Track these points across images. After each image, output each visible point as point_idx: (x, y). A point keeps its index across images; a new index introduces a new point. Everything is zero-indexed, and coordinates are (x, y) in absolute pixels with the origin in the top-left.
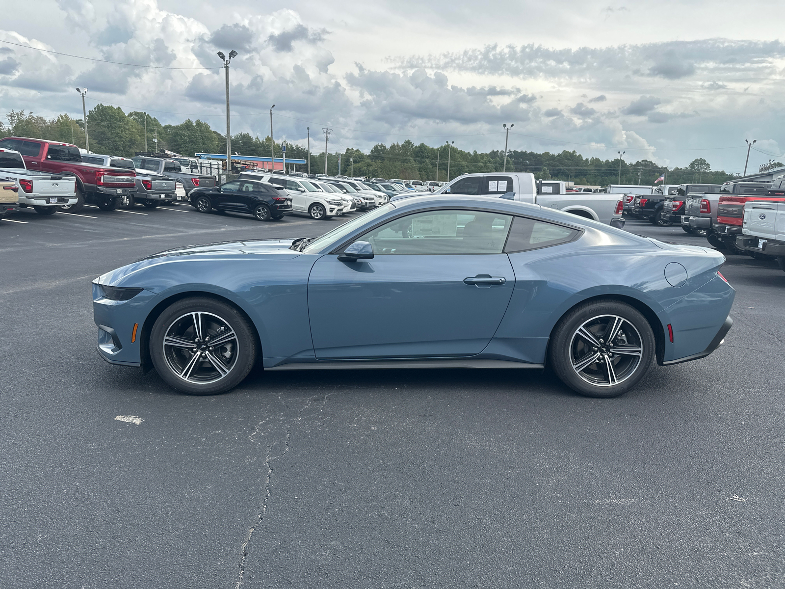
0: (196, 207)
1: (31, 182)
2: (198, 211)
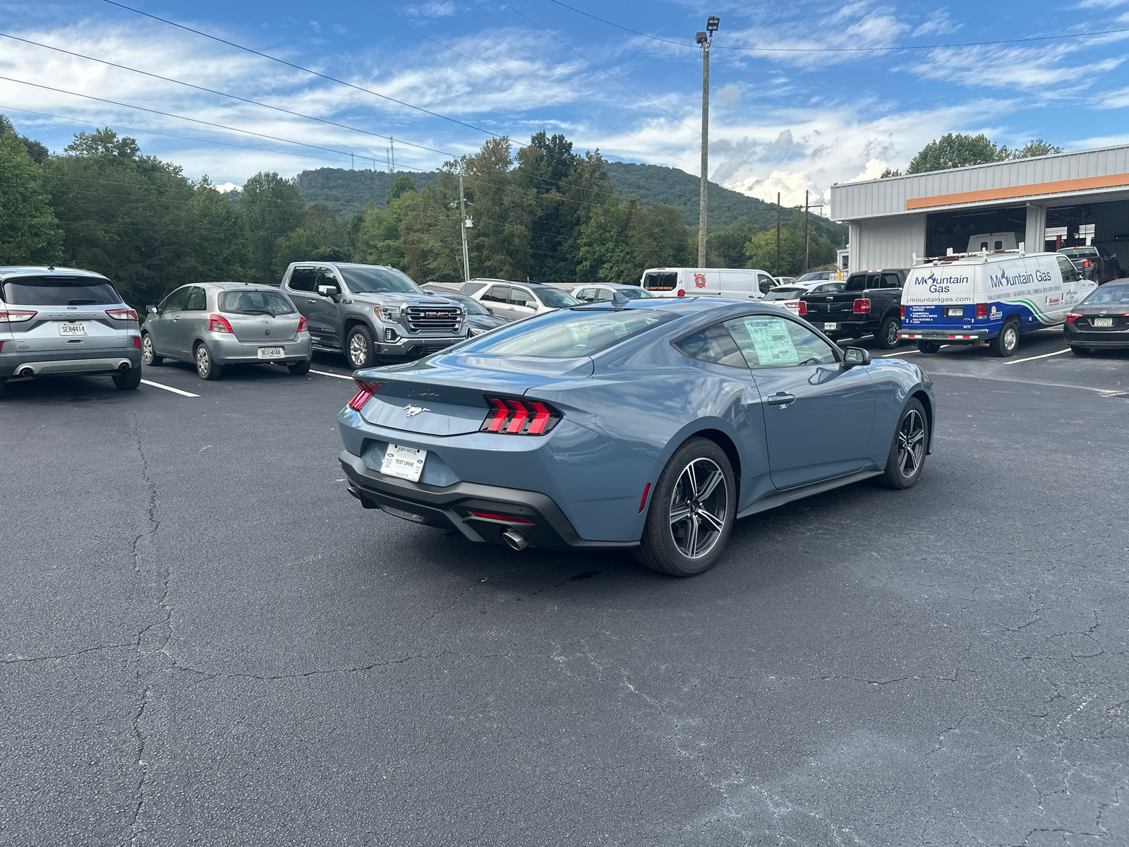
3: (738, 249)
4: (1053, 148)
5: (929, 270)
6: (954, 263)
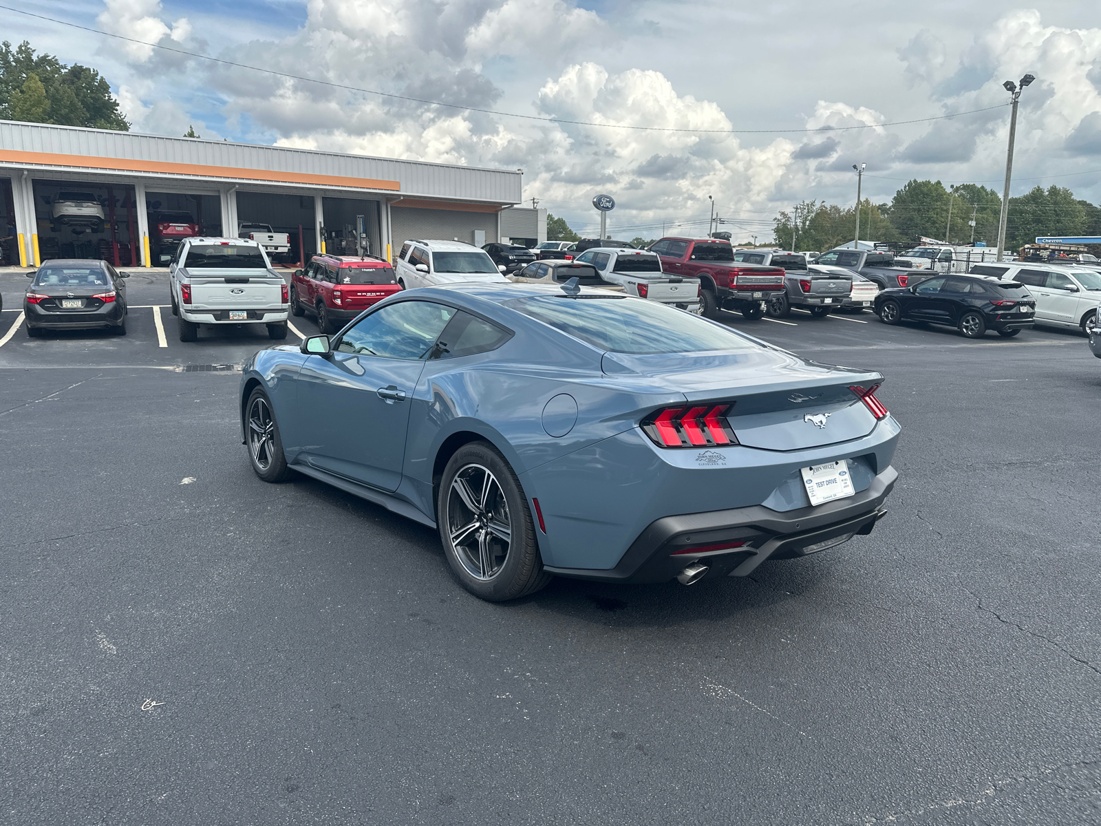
0: (881, 316)
1: (646, 286)
2: (882, 321)
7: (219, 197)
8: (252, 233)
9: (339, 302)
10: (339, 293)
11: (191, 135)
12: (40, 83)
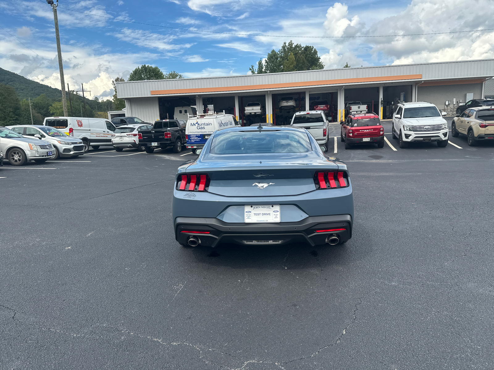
3: (45, 109)
4: (179, 75)
5: (195, 120)
6: (205, 117)
7: (337, 92)
8: (351, 106)
9: (351, 135)
10: (351, 131)
11: (347, 66)
12: (293, 55)
